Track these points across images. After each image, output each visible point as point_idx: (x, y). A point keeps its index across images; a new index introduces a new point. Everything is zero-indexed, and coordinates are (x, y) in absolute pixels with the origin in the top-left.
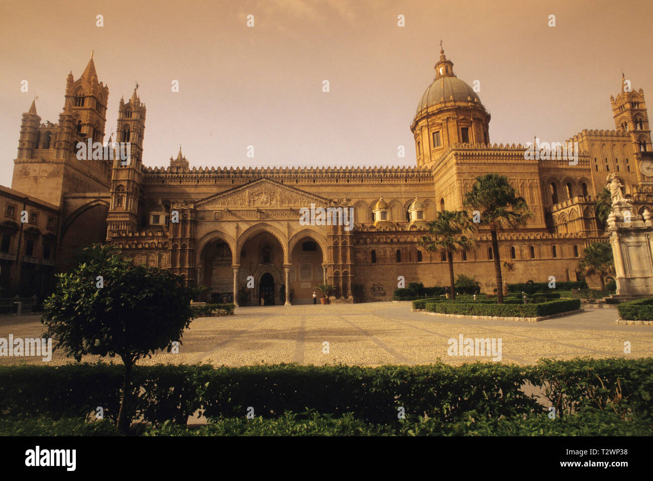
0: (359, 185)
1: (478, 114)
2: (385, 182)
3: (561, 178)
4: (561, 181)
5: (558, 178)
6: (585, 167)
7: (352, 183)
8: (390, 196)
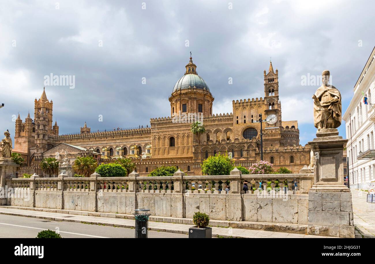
0: (132, 138)
1: (193, 95)
2: (143, 136)
3: (213, 130)
4: (213, 131)
5: (211, 130)
6: (230, 122)
7: (128, 137)
8: (145, 142)
